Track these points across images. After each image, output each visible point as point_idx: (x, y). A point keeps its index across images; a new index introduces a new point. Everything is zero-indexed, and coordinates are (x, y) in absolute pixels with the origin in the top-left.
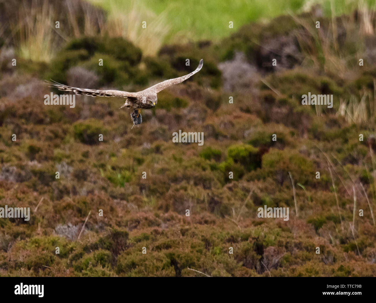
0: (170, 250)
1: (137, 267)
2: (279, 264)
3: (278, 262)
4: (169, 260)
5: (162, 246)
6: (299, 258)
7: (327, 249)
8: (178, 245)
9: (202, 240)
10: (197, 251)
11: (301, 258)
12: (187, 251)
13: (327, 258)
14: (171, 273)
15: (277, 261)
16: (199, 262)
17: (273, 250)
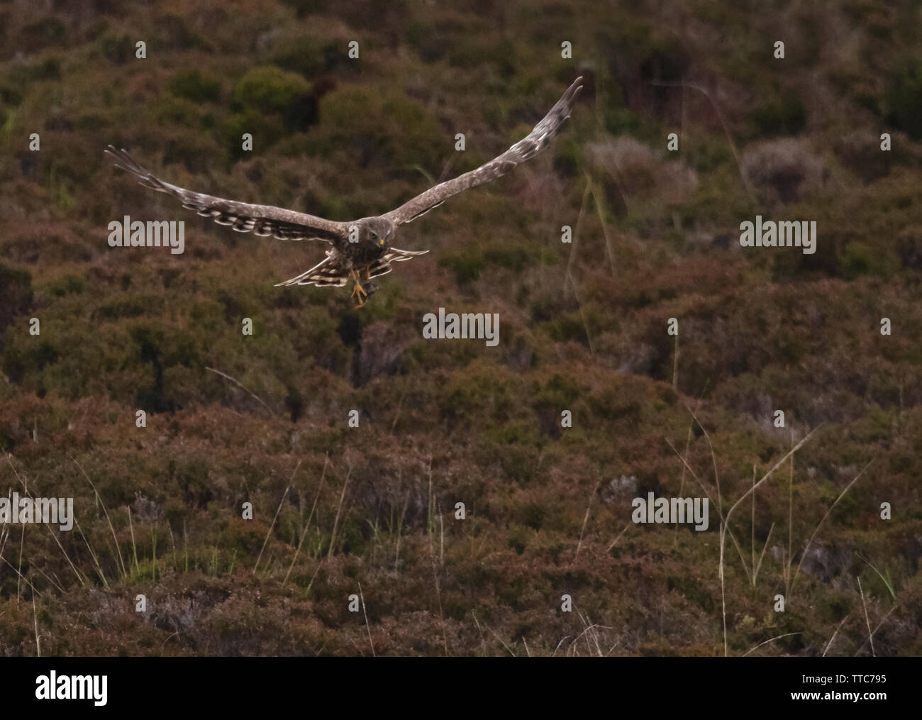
0: (141, 321)
1: (60, 359)
2: (399, 367)
3: (398, 360)
4: (139, 347)
5: (121, 309)
6: (449, 353)
7: (516, 334)
8: (160, 307)
9: (219, 301)
10: (205, 327)
11: (454, 353)
12: (181, 324)
13: (516, 355)
14: (141, 378)
15: (393, 357)
16: (209, 355)
17: (384, 332)
